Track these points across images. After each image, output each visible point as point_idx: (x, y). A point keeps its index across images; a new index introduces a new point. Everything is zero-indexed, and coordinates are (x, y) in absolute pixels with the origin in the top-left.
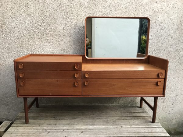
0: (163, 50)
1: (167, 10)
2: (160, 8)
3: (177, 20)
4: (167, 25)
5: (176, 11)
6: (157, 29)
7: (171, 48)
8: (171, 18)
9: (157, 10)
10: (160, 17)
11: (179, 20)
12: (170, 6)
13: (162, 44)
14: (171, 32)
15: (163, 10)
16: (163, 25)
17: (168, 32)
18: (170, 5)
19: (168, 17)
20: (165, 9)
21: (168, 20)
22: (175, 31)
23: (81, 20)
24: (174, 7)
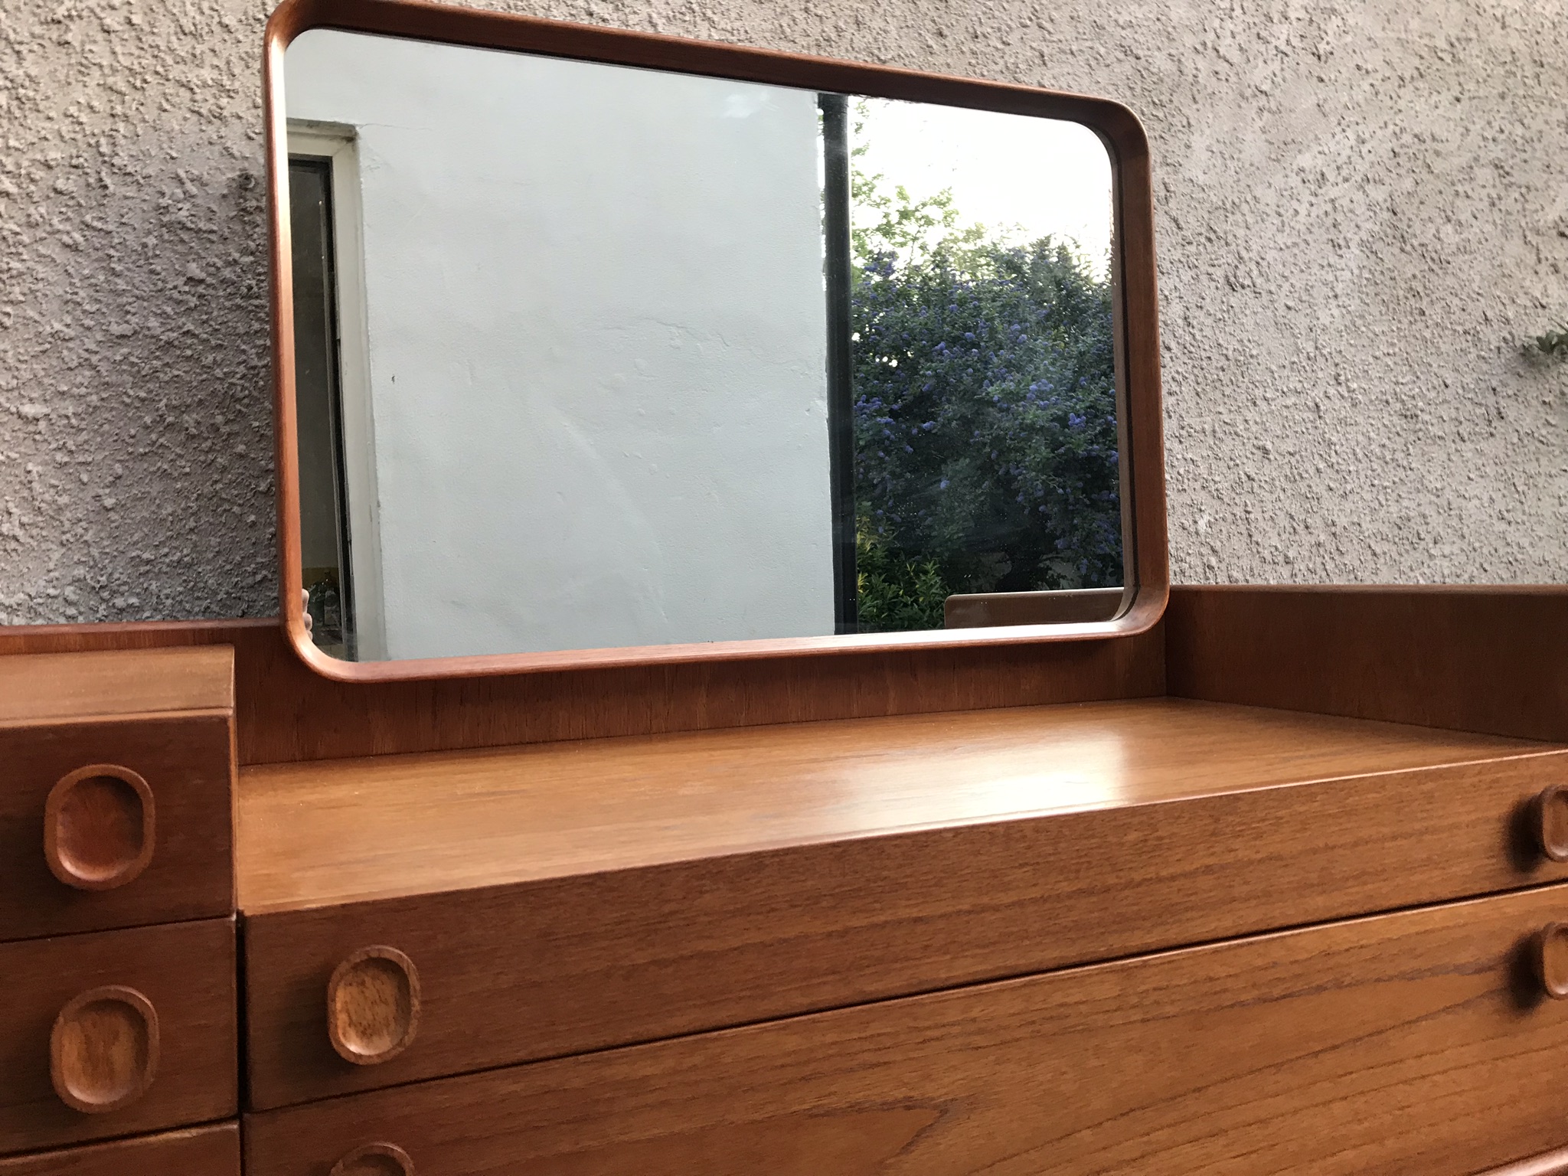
0: (1283, 521)
1: (1259, 75)
2: (1190, 40)
3: (1359, 196)
4: (1281, 240)
5: (1345, 99)
6: (1187, 275)
7: (1348, 506)
8: (1305, 160)
9: (1161, 62)
10: (1199, 142)
11: (1378, 194)
12: (1282, 33)
13: (1266, 451)
14: (1325, 320)
15: (1222, 67)
16: (1241, 232)
17: (1301, 322)
18: (1276, 17)
19: (1282, 148)
20: (1235, 56)
21: (1278, 181)
22: (1354, 305)
23: (193, 76)
24: (1323, 48)
